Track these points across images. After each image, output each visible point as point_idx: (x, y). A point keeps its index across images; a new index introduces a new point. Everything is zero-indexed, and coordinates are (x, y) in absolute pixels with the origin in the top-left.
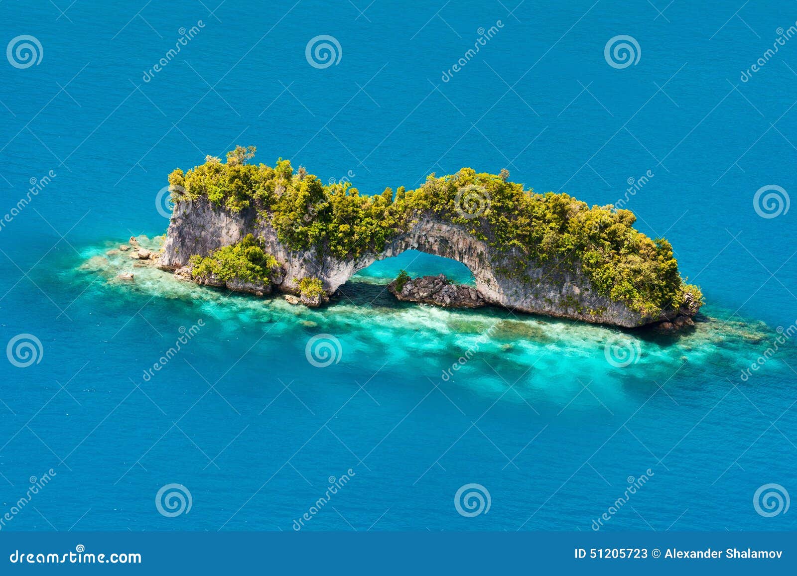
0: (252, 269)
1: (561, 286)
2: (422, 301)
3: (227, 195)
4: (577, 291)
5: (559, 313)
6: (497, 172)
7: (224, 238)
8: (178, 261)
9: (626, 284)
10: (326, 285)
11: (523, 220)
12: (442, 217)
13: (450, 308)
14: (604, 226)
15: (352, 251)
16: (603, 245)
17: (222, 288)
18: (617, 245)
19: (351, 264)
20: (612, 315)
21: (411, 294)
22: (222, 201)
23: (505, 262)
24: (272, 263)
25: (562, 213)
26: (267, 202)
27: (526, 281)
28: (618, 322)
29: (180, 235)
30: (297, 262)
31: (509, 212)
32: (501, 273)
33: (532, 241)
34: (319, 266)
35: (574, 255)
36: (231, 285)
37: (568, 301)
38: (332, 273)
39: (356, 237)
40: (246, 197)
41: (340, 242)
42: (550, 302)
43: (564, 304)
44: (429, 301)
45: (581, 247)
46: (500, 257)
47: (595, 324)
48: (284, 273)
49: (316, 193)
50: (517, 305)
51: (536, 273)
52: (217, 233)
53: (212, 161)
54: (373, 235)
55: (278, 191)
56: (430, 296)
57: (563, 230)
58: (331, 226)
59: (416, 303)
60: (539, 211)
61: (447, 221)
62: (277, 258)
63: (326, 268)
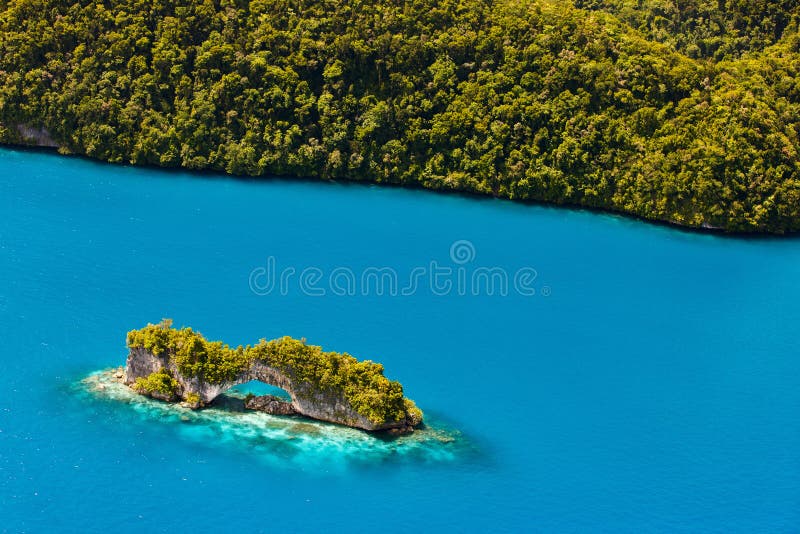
0: (163, 387)
1: (334, 405)
2: (259, 409)
3: (154, 345)
4: (343, 408)
5: (334, 420)
6: (299, 338)
7: (154, 369)
8: (131, 380)
9: (366, 405)
10: (203, 397)
11: (311, 367)
12: (265, 362)
13: (273, 414)
14: (359, 372)
15: (216, 379)
16: (358, 384)
17: (149, 396)
18: (366, 383)
19: (218, 387)
20: (361, 423)
21: (253, 405)
22: (151, 349)
23: (302, 390)
24: (174, 383)
25: (336, 364)
26: (175, 350)
27: (313, 400)
28: (364, 427)
29: (132, 366)
30: (188, 384)
31: (304, 362)
32: (300, 396)
33: (317, 379)
34: (200, 386)
35: (340, 387)
36: (154, 395)
37: (339, 414)
38: (208, 391)
39: (218, 372)
40: (162, 347)
41: (210, 374)
42: (328, 414)
43: (336, 416)
44: (262, 409)
45: (344, 383)
46: (298, 387)
47: (353, 427)
48: (183, 389)
49: (198, 346)
50: (310, 414)
51: (320, 397)
52: (150, 366)
53: (150, 326)
54: (229, 371)
55: (179, 344)
56: (263, 407)
57: (335, 372)
58: (205, 365)
59: (255, 410)
60: (322, 362)
61: (269, 365)
62: (178, 380)
63: (204, 388)
